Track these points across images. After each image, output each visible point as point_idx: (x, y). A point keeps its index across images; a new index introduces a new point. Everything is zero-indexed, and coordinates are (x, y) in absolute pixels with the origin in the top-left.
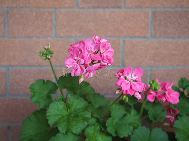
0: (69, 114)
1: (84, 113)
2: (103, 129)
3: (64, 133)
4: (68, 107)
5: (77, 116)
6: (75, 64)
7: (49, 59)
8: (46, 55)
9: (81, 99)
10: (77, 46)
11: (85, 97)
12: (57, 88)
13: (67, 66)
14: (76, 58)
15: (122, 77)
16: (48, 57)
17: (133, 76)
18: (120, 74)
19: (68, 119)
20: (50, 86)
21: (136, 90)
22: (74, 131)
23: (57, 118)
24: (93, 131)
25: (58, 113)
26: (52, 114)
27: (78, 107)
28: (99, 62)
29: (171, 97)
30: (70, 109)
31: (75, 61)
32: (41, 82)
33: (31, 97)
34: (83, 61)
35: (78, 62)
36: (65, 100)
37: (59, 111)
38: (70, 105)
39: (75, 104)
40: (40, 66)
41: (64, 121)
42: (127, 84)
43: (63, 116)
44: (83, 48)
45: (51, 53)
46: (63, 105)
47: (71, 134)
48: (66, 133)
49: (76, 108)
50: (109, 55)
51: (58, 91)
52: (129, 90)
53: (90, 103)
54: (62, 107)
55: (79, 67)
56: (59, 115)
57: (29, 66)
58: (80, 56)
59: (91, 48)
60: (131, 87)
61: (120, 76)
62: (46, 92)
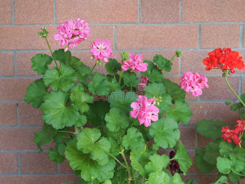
0: (61, 79)
1: (72, 78)
2: (86, 89)
3: (56, 91)
4: (60, 74)
5: (66, 80)
6: (61, 37)
7: (45, 37)
8: (43, 34)
9: (69, 68)
10: (63, 25)
11: (73, 67)
12: (52, 60)
13: (55, 39)
14: (61, 33)
15: (94, 47)
16: (44, 35)
17: (102, 46)
18: (93, 45)
19: (60, 82)
20: (47, 59)
21: (104, 56)
22: (63, 90)
23: (51, 81)
24: (77, 90)
25: (52, 78)
26: (47, 78)
27: (68, 74)
28: (78, 35)
29: (140, 66)
30: (62, 75)
31: (61, 36)
32: (40, 56)
33: (32, 66)
34: (66, 36)
35: (63, 36)
36: (58, 69)
37: (53, 77)
38: (61, 72)
39: (65, 72)
40: (43, 49)
41: (56, 83)
42: (98, 52)
43: (56, 80)
44: (67, 26)
45: (47, 33)
46: (56, 72)
47: (61, 92)
48: (58, 91)
49: (67, 75)
50: (86, 32)
51: (53, 62)
52: (99, 55)
53: (77, 71)
54: (55, 73)
55: (63, 40)
56: (53, 79)
57: (33, 49)
58: (64, 32)
59: (72, 27)
60: (100, 54)
61: (93, 46)
62: (44, 63)
